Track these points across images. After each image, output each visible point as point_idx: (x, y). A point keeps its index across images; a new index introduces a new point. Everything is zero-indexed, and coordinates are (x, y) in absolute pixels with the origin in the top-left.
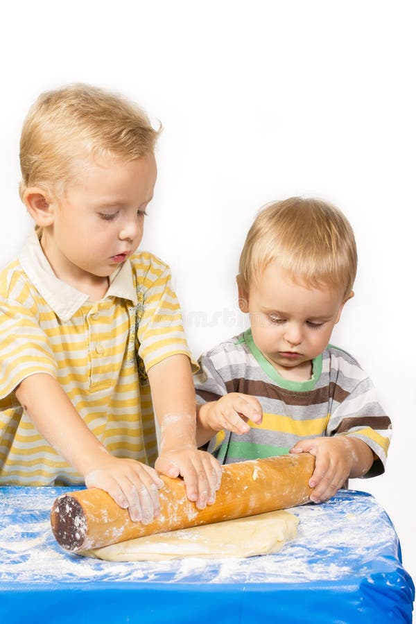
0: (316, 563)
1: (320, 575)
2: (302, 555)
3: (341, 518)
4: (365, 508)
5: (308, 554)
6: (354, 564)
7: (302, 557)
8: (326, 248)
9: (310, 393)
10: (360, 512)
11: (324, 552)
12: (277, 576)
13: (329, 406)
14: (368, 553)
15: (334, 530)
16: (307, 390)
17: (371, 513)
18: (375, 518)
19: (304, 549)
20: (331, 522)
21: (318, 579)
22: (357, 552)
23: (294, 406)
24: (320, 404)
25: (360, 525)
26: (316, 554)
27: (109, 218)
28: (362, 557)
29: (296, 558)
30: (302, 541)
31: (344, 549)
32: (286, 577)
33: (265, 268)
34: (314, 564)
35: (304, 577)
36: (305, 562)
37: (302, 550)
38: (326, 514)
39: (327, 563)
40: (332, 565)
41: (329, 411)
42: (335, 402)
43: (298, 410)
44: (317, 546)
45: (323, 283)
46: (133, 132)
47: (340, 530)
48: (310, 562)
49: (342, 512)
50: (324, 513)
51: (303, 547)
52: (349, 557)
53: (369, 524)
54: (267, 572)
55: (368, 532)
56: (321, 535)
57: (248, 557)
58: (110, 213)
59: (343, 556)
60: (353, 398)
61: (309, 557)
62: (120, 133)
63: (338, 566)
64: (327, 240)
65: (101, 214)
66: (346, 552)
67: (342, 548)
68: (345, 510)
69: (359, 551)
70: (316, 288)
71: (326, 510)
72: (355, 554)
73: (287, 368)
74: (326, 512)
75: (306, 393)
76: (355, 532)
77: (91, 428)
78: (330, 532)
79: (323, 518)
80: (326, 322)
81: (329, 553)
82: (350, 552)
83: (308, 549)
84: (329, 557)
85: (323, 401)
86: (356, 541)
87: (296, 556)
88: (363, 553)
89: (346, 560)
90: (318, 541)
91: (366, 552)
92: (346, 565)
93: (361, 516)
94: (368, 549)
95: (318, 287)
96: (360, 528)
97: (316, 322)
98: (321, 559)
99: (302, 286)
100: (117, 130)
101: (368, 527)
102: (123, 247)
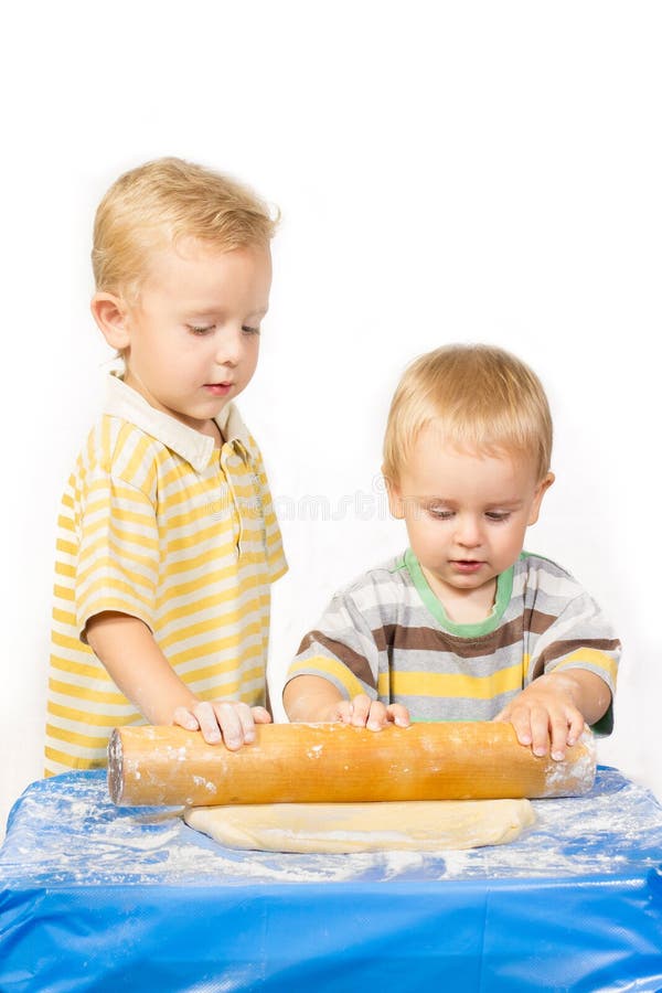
0: (575, 853)
1: (587, 866)
2: (550, 844)
4: (621, 784)
5: (558, 843)
7: (553, 846)
8: (501, 399)
10: (614, 791)
11: (582, 840)
12: (528, 870)
13: (524, 643)
14: (645, 838)
15: (585, 814)
17: (631, 791)
18: (640, 797)
19: (552, 838)
21: (587, 872)
22: (628, 837)
23: (476, 659)
25: (620, 807)
26: (571, 843)
27: (201, 332)
28: (637, 843)
29: (546, 848)
30: (544, 828)
31: (608, 836)
32: (541, 871)
33: (416, 440)
34: (574, 855)
35: (568, 871)
36: (560, 853)
37: (549, 839)
39: (592, 853)
40: (600, 855)
42: (532, 635)
43: (482, 662)
44: (569, 834)
45: (500, 450)
46: (231, 215)
47: (593, 813)
48: (567, 852)
51: (548, 835)
52: (619, 845)
54: (513, 866)
57: (476, 848)
58: (203, 325)
59: (609, 844)
62: (214, 215)
63: (607, 856)
64: (500, 390)
65: (188, 326)
70: (491, 456)
72: (626, 840)
73: (464, 591)
75: (489, 635)
77: (179, 674)
78: (580, 815)
80: (514, 511)
82: (617, 839)
83: (557, 838)
84: (590, 846)
85: (512, 641)
86: (621, 826)
90: (567, 827)
92: (619, 854)
95: (494, 454)
97: (499, 512)
99: (472, 456)
100: (208, 212)
102: (220, 375)
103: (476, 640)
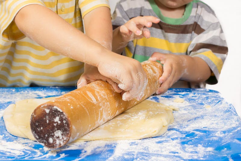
0: (187, 144)
1: (191, 155)
2: (176, 136)
3: (201, 108)
4: (218, 101)
5: (180, 136)
6: (216, 145)
7: (177, 138)
9: (180, 26)
10: (214, 104)
13: (192, 36)
14: (225, 136)
15: (198, 118)
16: (178, 24)
17: (222, 105)
18: (226, 109)
19: (178, 133)
20: (195, 111)
22: (216, 135)
24: (186, 34)
25: (216, 114)
26: (186, 136)
28: (221, 139)
29: (173, 139)
30: (175, 126)
31: (207, 132)
34: (186, 145)
36: (179, 143)
37: (176, 133)
38: (191, 105)
39: (196, 144)
40: (199, 145)
41: (191, 39)
42: (195, 34)
47: (202, 117)
48: (183, 143)
49: (202, 104)
50: (189, 104)
51: (176, 131)
52: (211, 139)
53: (222, 113)
55: (223, 119)
56: (189, 121)
59: (207, 138)
60: (206, 33)
61: (181, 138)
63: (204, 146)
66: (208, 135)
67: (205, 132)
68: (203, 103)
69: (218, 134)
71: (190, 103)
72: (216, 136)
74: (191, 104)
76: (213, 119)
78: (195, 119)
79: (189, 108)
81: (196, 136)
82: (212, 135)
83: (181, 132)
84: (196, 139)
85: (188, 33)
86: (214, 126)
87: (172, 137)
88: (222, 136)
89: (209, 141)
91: (223, 135)
92: (210, 146)
93: (215, 106)
94: (224, 132)
96: (216, 116)
98: (191, 140)
101: (222, 115)
103: (171, 25)
